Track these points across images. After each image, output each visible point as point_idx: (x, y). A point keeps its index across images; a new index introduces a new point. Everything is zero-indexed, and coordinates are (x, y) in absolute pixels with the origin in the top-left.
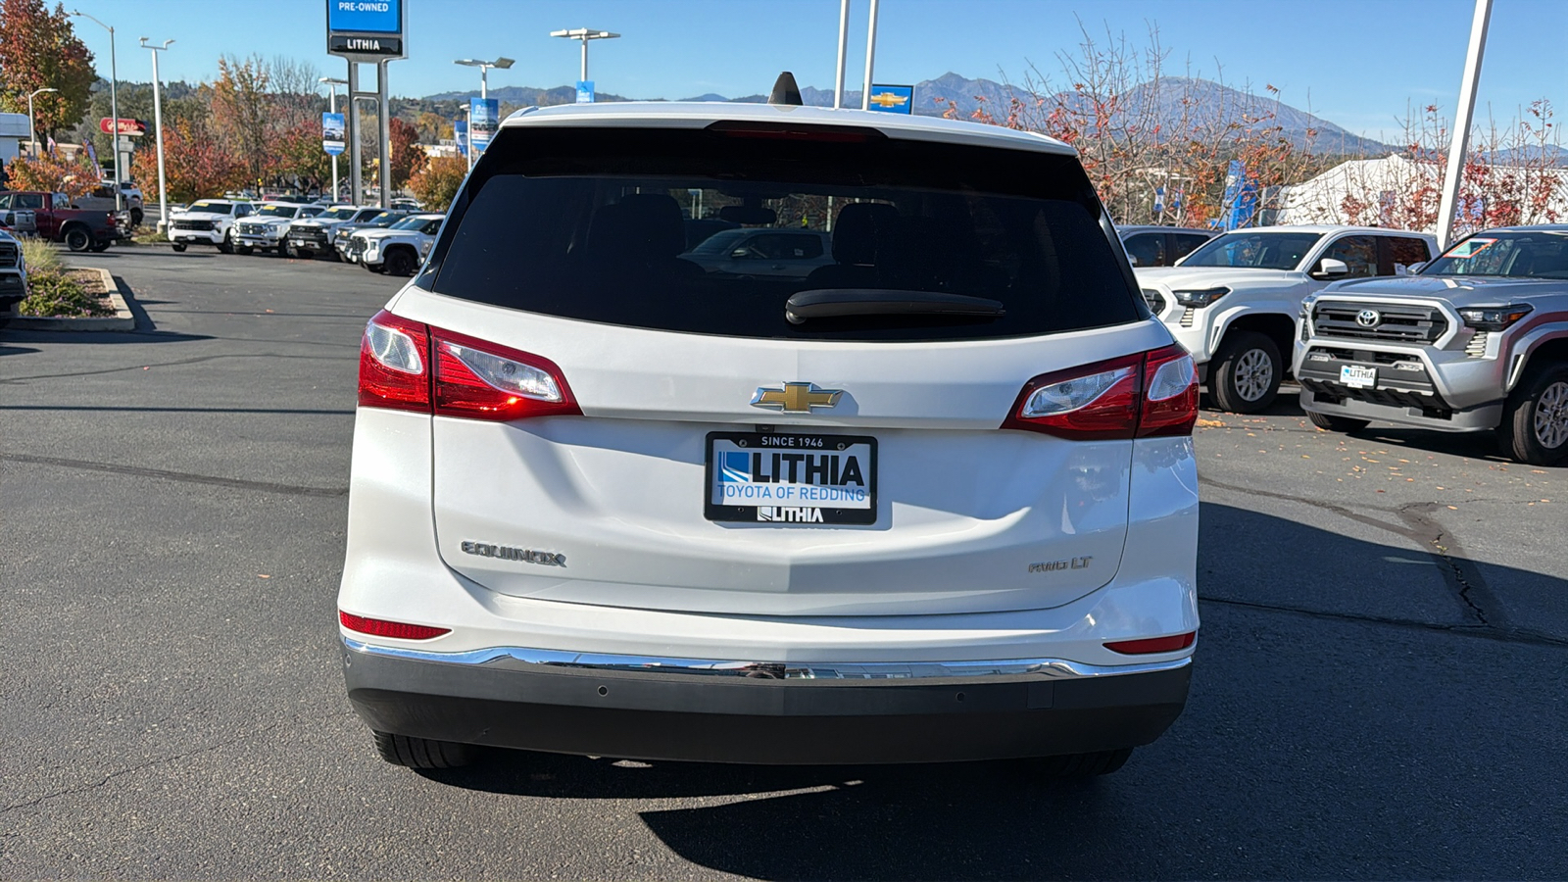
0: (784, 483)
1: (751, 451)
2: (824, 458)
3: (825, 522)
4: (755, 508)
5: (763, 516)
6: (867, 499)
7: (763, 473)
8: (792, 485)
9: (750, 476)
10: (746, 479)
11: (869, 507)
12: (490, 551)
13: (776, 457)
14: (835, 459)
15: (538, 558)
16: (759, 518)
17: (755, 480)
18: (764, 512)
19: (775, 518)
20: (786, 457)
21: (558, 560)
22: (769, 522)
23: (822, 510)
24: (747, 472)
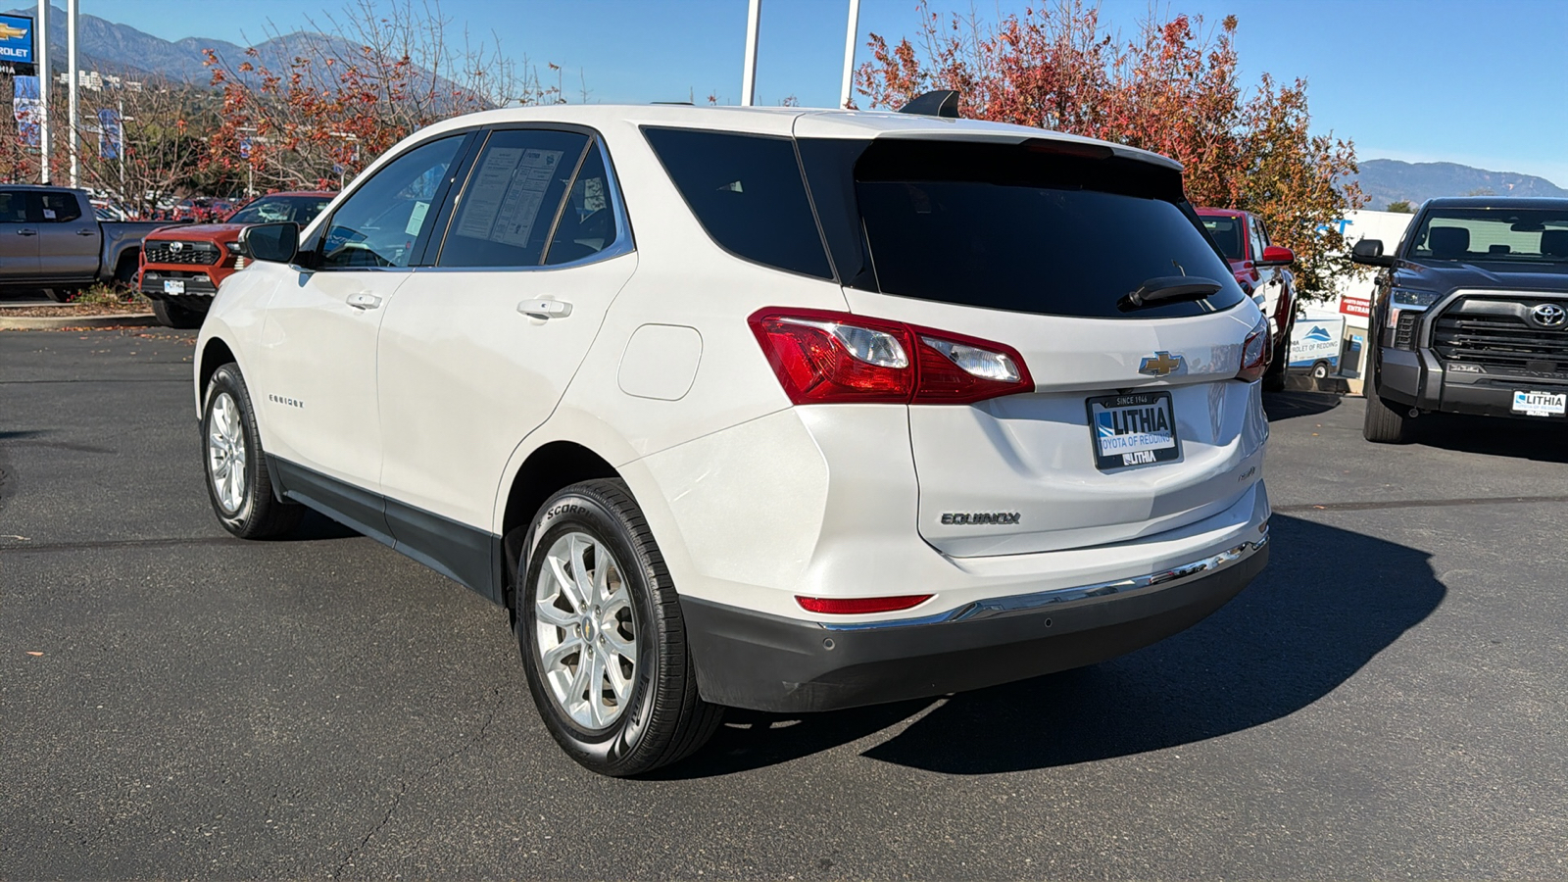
0: (1131, 433)
1: (1111, 410)
2: (1147, 410)
3: (1157, 460)
4: (1121, 456)
5: (1127, 461)
6: (1172, 440)
7: (1120, 428)
8: (1135, 435)
9: (1113, 431)
10: (1111, 433)
11: (1173, 445)
12: (965, 519)
13: (1124, 412)
14: (1152, 410)
15: (1001, 519)
16: (1126, 464)
17: (1117, 434)
18: (1127, 458)
19: (1133, 463)
20: (1130, 413)
21: (1014, 518)
22: (1131, 467)
23: (1154, 451)
24: (1111, 428)
